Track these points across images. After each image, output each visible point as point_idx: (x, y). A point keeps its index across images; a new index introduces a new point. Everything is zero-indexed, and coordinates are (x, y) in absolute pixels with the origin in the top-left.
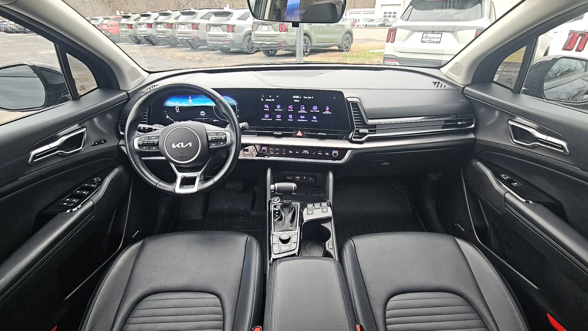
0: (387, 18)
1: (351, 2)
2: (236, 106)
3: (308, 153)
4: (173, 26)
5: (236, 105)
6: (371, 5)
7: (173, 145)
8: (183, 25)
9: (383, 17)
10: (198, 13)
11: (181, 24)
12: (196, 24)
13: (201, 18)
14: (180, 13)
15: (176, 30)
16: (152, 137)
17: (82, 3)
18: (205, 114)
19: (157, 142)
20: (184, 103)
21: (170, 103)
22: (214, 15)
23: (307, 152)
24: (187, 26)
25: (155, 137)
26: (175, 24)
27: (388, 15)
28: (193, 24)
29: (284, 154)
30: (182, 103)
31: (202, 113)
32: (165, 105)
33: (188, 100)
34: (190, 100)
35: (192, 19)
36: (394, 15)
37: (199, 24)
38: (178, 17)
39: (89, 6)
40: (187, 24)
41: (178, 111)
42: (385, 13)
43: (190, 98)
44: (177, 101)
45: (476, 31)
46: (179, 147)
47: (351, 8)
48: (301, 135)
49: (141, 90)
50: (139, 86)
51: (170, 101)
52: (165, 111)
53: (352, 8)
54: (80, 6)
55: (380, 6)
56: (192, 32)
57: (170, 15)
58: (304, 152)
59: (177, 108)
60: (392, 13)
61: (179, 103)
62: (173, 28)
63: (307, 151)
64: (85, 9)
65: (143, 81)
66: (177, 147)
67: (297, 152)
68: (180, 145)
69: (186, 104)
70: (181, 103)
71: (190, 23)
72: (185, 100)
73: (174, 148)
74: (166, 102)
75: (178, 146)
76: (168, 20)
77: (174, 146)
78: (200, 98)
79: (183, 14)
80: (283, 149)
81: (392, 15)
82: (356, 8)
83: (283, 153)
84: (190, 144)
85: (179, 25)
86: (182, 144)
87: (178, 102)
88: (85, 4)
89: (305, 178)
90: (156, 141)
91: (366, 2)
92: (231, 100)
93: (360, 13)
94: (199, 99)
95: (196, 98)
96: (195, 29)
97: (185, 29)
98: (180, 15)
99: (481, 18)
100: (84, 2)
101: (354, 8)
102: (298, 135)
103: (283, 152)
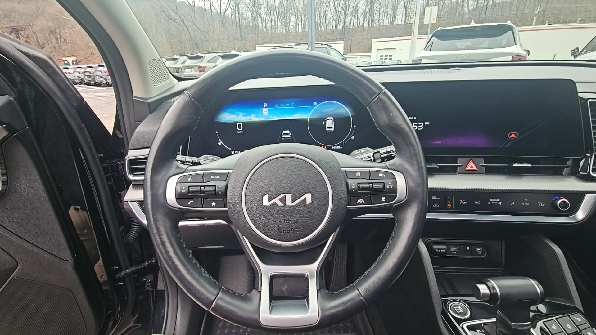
0: (384, 60)
1: (347, 48)
2: (351, 117)
3: (500, 203)
4: (180, 70)
5: (351, 115)
6: (367, 50)
7: (265, 198)
8: (190, 68)
9: (379, 60)
10: (205, 57)
11: (188, 67)
12: (203, 67)
13: (208, 62)
14: (187, 58)
15: (182, 74)
16: (212, 177)
17: (91, 54)
18: (292, 136)
19: (224, 189)
20: (253, 115)
21: (227, 117)
22: (222, 58)
23: (498, 202)
24: (194, 69)
25: (218, 177)
26: (182, 68)
27: (384, 58)
28: (200, 67)
29: (449, 206)
30: (250, 116)
31: (285, 134)
32: (217, 120)
33: (262, 109)
34: (265, 110)
35: (199, 63)
36: (390, 57)
37: (205, 67)
38: (185, 61)
39: (98, 57)
40: (194, 68)
41: (240, 130)
42: (381, 56)
43: (265, 106)
44: (240, 113)
45: (512, 57)
46: (280, 203)
47: (347, 53)
48: (475, 168)
49: (170, 100)
50: (166, 93)
51: (227, 112)
52: (217, 132)
53: (349, 53)
54: (89, 56)
55: (377, 50)
56: (199, 74)
57: (177, 60)
58: (491, 202)
59: (240, 125)
60: (388, 56)
61: (244, 116)
62: (179, 72)
63: (499, 200)
64: (93, 59)
65: (171, 88)
66: (275, 203)
67: (476, 202)
68: (283, 200)
69: (256, 116)
70: (246, 116)
71: (197, 66)
72: (255, 110)
73: (266, 206)
74: (219, 115)
75: (277, 200)
76: (174, 65)
77: (265, 202)
78: (285, 106)
79: (190, 58)
80: (447, 197)
81: (388, 57)
82: (353, 53)
83: (446, 205)
84: (308, 197)
85: (185, 68)
86: (289, 197)
87: (242, 114)
88: (94, 55)
89: (468, 248)
90: (220, 185)
91: (361, 47)
92: (342, 106)
93: (357, 57)
94: (283, 107)
95: (277, 105)
96: (202, 72)
97: (191, 72)
98: (187, 59)
99: (515, 45)
100: (93, 53)
101: (350, 53)
102: (469, 168)
103: (447, 203)
